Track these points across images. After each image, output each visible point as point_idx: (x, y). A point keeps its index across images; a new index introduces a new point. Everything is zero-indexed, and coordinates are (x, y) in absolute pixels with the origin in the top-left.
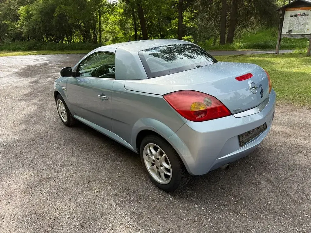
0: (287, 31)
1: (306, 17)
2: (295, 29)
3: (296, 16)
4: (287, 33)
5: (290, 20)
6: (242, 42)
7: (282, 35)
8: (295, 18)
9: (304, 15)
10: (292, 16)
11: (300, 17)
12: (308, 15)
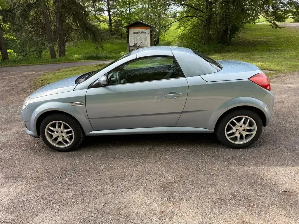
0: (133, 44)
1: (145, 34)
2: (138, 42)
3: (137, 33)
4: (133, 46)
5: (134, 36)
6: (79, 54)
7: (130, 47)
8: (137, 34)
9: (142, 32)
10: (134, 33)
11: (141, 34)
12: (145, 33)
